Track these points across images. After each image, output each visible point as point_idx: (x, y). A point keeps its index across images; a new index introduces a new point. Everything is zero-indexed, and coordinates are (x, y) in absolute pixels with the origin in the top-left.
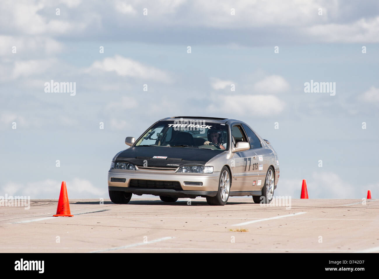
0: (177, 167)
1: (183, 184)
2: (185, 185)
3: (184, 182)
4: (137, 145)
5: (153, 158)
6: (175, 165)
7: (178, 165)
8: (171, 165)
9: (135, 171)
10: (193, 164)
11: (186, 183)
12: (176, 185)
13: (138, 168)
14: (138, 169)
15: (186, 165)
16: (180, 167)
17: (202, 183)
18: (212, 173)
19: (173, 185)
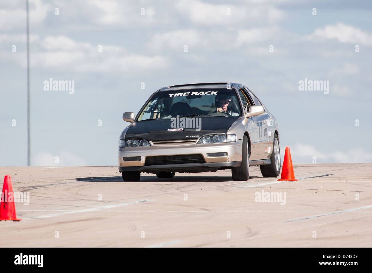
0: (197, 138)
1: (206, 156)
2: (208, 158)
3: (207, 154)
4: (139, 120)
5: (168, 131)
6: (194, 136)
7: (197, 136)
8: (190, 137)
9: (150, 147)
10: (214, 133)
11: (210, 154)
12: (199, 158)
13: (153, 143)
14: (153, 145)
15: (207, 135)
16: (200, 138)
17: (227, 153)
18: (235, 141)
19: (194, 159)
